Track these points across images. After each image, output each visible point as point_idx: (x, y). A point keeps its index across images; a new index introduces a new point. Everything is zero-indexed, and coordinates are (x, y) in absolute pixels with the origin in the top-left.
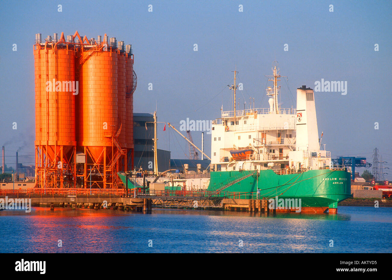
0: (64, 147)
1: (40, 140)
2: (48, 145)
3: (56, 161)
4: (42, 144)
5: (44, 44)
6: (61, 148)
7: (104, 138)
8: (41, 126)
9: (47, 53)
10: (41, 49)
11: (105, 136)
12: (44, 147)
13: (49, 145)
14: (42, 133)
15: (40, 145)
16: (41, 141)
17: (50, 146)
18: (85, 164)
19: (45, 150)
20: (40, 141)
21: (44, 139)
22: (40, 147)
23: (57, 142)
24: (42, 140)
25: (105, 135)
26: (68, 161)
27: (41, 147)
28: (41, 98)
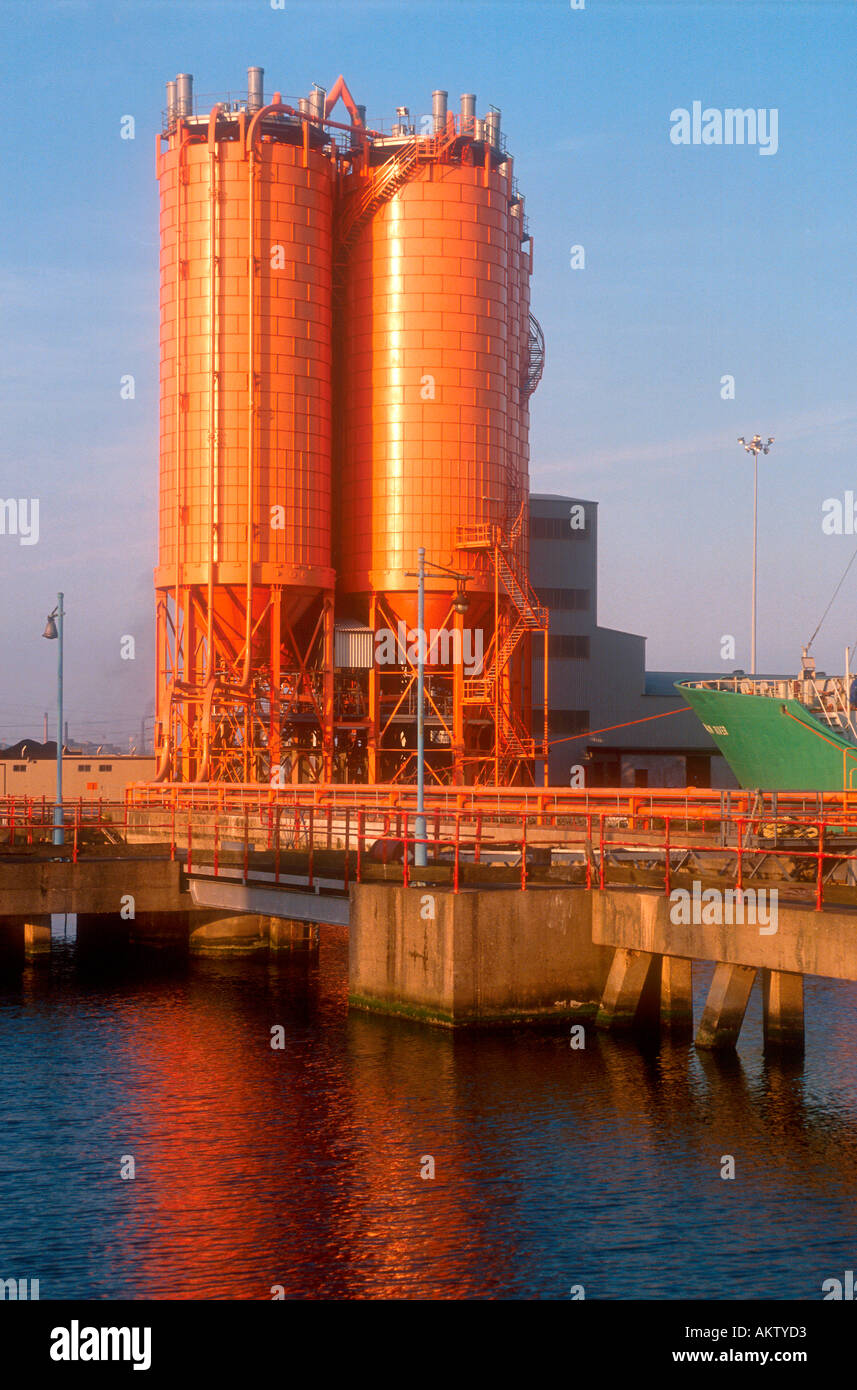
0: (288, 591)
1: (182, 560)
2: (215, 584)
3: (251, 660)
4: (190, 580)
5: (205, 120)
6: (276, 598)
7: (456, 556)
8: (185, 498)
9: (219, 159)
10: (193, 142)
11: (460, 545)
12: (197, 591)
13: (221, 581)
14: (188, 528)
15: (181, 586)
16: (186, 566)
17: (227, 586)
18: (372, 673)
19: (204, 605)
20: (181, 567)
21: (196, 559)
22: (180, 595)
23: (256, 568)
24: (189, 560)
25: (460, 540)
26: (303, 657)
27: (186, 593)
28: (186, 368)
